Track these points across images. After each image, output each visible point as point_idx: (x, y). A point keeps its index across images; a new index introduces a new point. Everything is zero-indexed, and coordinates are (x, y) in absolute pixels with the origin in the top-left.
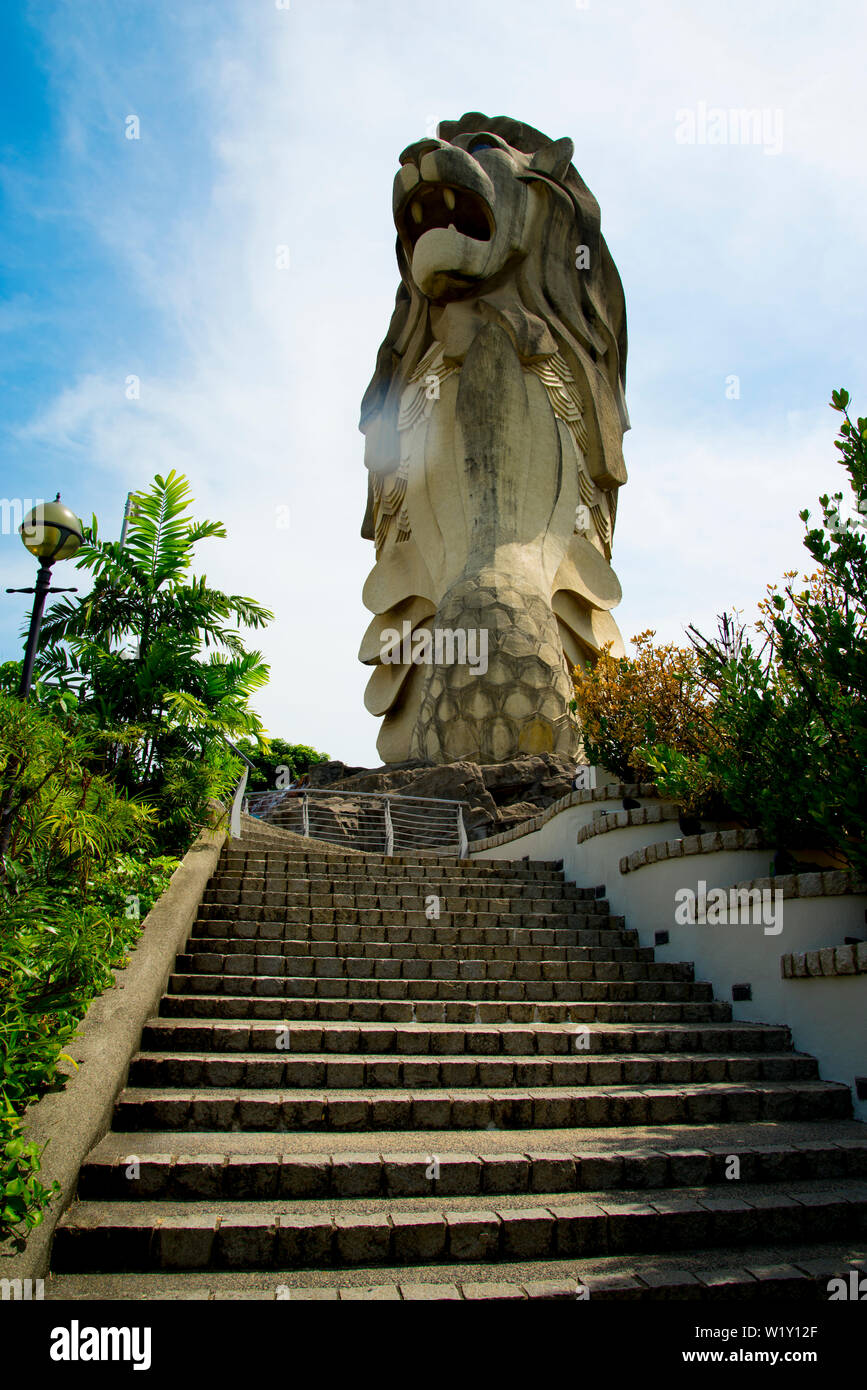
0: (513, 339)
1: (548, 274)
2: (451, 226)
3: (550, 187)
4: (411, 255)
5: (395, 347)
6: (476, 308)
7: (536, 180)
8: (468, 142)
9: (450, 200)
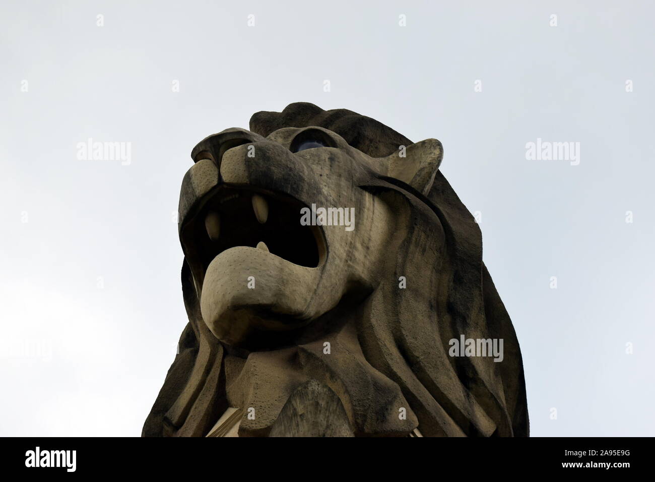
0: (347, 406)
1: (405, 317)
2: (262, 244)
3: (407, 199)
4: (201, 283)
5: (167, 414)
6: (293, 362)
7: (388, 190)
8: (291, 139)
9: (260, 209)
